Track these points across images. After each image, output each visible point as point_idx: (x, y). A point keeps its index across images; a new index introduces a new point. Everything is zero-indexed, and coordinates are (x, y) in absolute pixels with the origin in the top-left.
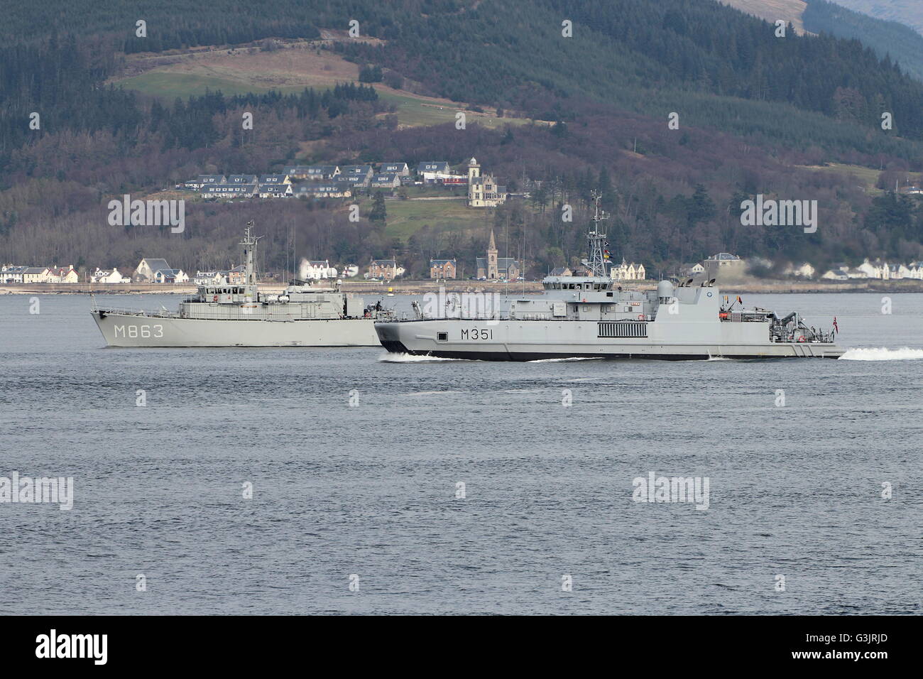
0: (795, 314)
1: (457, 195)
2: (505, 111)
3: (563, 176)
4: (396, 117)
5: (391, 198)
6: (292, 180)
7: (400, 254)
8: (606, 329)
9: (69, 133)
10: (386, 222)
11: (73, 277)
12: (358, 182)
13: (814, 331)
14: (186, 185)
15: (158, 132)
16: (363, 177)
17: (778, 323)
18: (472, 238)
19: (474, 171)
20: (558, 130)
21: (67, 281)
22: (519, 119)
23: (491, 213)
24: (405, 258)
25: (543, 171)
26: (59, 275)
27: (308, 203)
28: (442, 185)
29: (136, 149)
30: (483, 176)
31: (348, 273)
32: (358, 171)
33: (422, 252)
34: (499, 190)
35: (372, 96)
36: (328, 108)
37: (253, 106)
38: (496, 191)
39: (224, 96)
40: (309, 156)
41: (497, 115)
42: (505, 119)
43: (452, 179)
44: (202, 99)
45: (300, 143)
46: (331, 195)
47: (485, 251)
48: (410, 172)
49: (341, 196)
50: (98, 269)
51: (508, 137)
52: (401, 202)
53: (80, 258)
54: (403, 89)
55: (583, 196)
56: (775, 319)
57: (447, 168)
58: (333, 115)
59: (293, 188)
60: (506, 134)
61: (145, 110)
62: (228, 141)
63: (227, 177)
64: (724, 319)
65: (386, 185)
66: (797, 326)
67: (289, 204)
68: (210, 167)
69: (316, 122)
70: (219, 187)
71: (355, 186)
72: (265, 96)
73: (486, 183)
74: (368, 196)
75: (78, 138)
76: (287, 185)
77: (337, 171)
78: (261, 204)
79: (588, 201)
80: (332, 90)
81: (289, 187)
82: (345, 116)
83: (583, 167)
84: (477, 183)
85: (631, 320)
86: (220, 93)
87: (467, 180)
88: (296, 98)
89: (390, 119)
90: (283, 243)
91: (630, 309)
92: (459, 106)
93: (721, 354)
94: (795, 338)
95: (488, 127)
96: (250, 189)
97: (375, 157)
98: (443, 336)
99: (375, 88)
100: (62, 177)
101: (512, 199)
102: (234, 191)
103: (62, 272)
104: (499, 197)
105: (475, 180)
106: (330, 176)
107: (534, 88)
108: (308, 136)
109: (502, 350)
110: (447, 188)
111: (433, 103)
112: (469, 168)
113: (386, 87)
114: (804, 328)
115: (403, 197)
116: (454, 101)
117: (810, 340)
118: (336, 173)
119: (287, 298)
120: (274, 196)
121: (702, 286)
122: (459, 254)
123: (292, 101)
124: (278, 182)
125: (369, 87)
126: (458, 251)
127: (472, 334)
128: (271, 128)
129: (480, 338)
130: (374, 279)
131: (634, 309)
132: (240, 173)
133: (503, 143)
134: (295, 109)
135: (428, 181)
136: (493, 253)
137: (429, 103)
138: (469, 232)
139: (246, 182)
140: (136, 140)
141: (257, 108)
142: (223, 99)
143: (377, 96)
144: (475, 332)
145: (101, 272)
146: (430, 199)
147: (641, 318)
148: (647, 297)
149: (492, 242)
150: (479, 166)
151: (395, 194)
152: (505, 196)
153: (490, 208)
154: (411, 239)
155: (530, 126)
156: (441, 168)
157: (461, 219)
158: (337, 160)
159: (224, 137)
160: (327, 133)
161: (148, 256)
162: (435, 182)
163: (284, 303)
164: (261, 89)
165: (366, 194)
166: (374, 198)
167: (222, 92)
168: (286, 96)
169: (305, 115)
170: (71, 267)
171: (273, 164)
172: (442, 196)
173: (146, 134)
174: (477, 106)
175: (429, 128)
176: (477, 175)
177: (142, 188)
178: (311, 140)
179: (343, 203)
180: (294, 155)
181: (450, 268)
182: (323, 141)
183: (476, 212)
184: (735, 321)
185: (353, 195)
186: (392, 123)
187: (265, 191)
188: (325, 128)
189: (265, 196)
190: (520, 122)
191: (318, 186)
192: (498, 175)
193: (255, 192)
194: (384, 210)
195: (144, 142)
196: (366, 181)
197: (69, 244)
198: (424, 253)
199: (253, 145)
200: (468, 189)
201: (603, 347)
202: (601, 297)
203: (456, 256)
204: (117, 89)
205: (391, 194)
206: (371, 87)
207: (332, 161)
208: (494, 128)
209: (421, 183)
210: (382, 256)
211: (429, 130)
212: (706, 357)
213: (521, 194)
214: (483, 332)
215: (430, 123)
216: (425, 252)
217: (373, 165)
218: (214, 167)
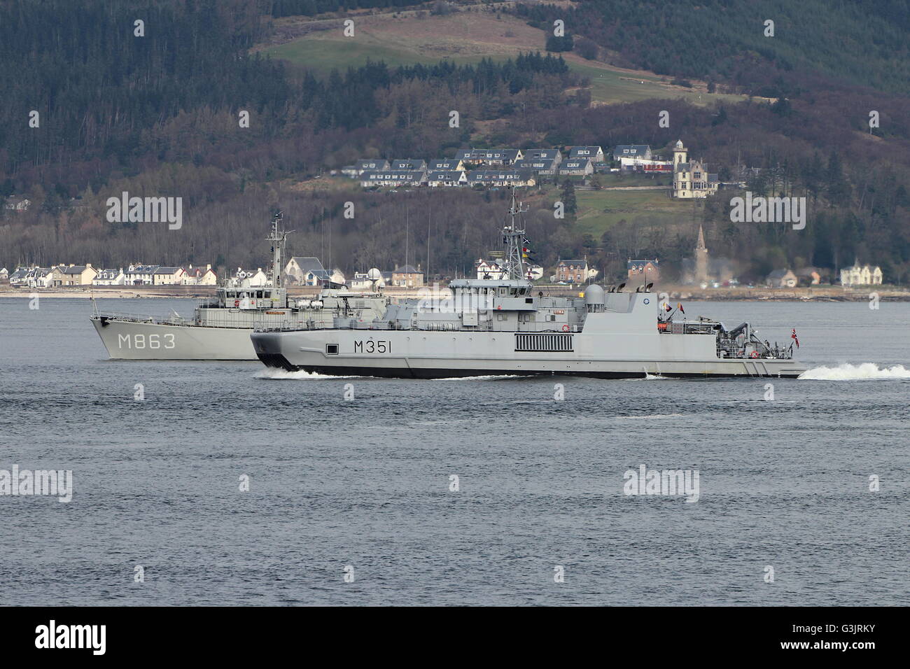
0: (746, 325)
1: (660, 184)
2: (718, 86)
3: (786, 163)
4: (589, 93)
5: (582, 188)
6: (467, 166)
7: (592, 253)
8: (525, 342)
9: (207, 110)
10: (577, 215)
11: (210, 279)
12: (544, 169)
13: (768, 345)
14: (343, 171)
15: (311, 109)
16: (549, 163)
17: (726, 336)
18: (678, 235)
19: (680, 156)
20: (779, 109)
21: (204, 284)
22: (734, 95)
23: (699, 206)
24: (598, 258)
25: (762, 157)
26: (195, 275)
27: (485, 194)
28: (643, 173)
29: (285, 129)
30: (691, 162)
31: (532, 275)
32: (544, 155)
33: (618, 251)
34: (710, 179)
35: (561, 67)
36: (509, 83)
37: (421, 78)
38: (706, 180)
39: (388, 67)
40: (487, 138)
41: (708, 91)
42: (717, 95)
43: (654, 166)
44: (362, 70)
45: (476, 122)
46: (513, 183)
47: (692, 250)
48: (605, 157)
49: (523, 185)
50: (240, 269)
51: (720, 116)
52: (595, 192)
53: (219, 256)
54: (598, 60)
55: (809, 186)
56: (722, 331)
57: (649, 152)
58: (515, 91)
59: (467, 176)
60: (719, 113)
61: (296, 83)
62: (391, 121)
63: (391, 163)
64: (663, 330)
65: (576, 172)
66: (749, 340)
67: (462, 195)
68: (371, 150)
69: (494, 99)
70: (381, 173)
71: (540, 173)
72: (436, 67)
73: (695, 170)
74: (556, 185)
75: (217, 116)
76: (461, 172)
77: (519, 156)
78: (429, 194)
79: (815, 192)
80: (514, 60)
81: (463, 174)
82: (529, 91)
83: (809, 151)
84: (684, 170)
85: (554, 331)
86: (383, 64)
87: (672, 166)
88: (471, 69)
89: (582, 94)
90: (456, 239)
91: (553, 318)
92: (663, 80)
93: (660, 371)
94: (747, 353)
95: (697, 104)
96: (417, 177)
97: (563, 140)
98: (332, 349)
99: (564, 59)
100: (198, 161)
101: (725, 189)
102: (399, 179)
103: (198, 273)
104: (710, 186)
105: (681, 167)
106: (511, 161)
107: (752, 58)
108: (486, 115)
109: (402, 365)
110: (649, 176)
111: (632, 76)
112: (674, 152)
113: (578, 57)
114: (756, 342)
115: (596, 187)
116: (657, 73)
117: (764, 356)
118: (517, 158)
119: (321, 304)
120: (446, 185)
121: (638, 291)
122: (661, 254)
123: (467, 73)
124: (449, 168)
125: (557, 57)
126: (661, 250)
127: (367, 347)
128: (442, 104)
129: (376, 351)
130: (562, 283)
131: (558, 318)
132: (405, 158)
133: (714, 124)
134: (470, 82)
135: (625, 168)
136: (702, 252)
137: (627, 76)
138: (674, 227)
139: (413, 169)
140: (285, 119)
141: (427, 82)
142: (387, 70)
143: (567, 67)
144: (371, 344)
145: (243, 272)
146: (627, 188)
147: (566, 329)
148: (573, 304)
149: (701, 239)
150: (686, 150)
151: (587, 182)
152: (716, 185)
153: (698, 200)
154: (605, 235)
155: (748, 103)
156: (641, 153)
157: (663, 212)
158: (519, 143)
159: (388, 115)
160: (507, 111)
161: (299, 254)
162: (635, 169)
163: (317, 310)
164: (431, 59)
165: (553, 183)
166: (562, 188)
167: (385, 63)
168: (460, 67)
169: (482, 89)
170: (209, 267)
171: (444, 147)
172: (641, 186)
173: (297, 112)
174: (685, 80)
175: (627, 105)
176: (684, 161)
177: (292, 175)
178: (488, 119)
179: (526, 193)
180: (469, 137)
181: (650, 269)
182: (503, 121)
183: (681, 205)
184: (675, 333)
185: (537, 184)
186: (584, 100)
187: (436, 179)
188: (506, 105)
189: (435, 184)
190: (736, 99)
191: (498, 174)
192: (708, 162)
193: (423, 180)
194: (574, 202)
195: (296, 120)
196: (554, 167)
197: (206, 240)
198: (620, 253)
199: (421, 124)
200: (673, 177)
201: (520, 363)
202: (519, 303)
203: (658, 256)
204: (263, 59)
205: (583, 183)
206: (560, 58)
207: (513, 144)
208: (703, 105)
209: (618, 170)
210: (572, 255)
211: (628, 107)
212: (642, 375)
213: (735, 183)
214: (380, 344)
215: (627, 99)
216: (622, 251)
217: (562, 149)
218: (376, 151)
